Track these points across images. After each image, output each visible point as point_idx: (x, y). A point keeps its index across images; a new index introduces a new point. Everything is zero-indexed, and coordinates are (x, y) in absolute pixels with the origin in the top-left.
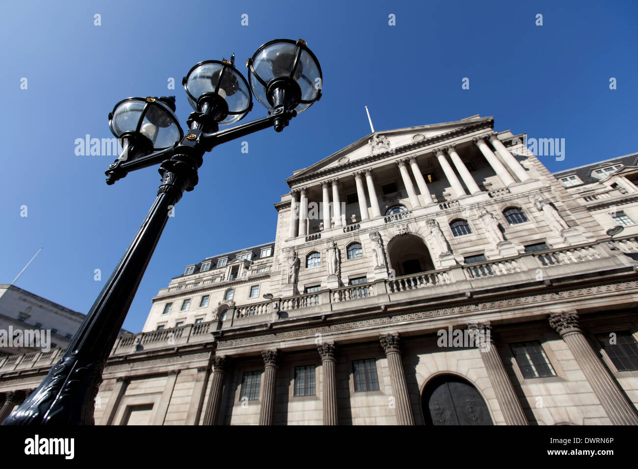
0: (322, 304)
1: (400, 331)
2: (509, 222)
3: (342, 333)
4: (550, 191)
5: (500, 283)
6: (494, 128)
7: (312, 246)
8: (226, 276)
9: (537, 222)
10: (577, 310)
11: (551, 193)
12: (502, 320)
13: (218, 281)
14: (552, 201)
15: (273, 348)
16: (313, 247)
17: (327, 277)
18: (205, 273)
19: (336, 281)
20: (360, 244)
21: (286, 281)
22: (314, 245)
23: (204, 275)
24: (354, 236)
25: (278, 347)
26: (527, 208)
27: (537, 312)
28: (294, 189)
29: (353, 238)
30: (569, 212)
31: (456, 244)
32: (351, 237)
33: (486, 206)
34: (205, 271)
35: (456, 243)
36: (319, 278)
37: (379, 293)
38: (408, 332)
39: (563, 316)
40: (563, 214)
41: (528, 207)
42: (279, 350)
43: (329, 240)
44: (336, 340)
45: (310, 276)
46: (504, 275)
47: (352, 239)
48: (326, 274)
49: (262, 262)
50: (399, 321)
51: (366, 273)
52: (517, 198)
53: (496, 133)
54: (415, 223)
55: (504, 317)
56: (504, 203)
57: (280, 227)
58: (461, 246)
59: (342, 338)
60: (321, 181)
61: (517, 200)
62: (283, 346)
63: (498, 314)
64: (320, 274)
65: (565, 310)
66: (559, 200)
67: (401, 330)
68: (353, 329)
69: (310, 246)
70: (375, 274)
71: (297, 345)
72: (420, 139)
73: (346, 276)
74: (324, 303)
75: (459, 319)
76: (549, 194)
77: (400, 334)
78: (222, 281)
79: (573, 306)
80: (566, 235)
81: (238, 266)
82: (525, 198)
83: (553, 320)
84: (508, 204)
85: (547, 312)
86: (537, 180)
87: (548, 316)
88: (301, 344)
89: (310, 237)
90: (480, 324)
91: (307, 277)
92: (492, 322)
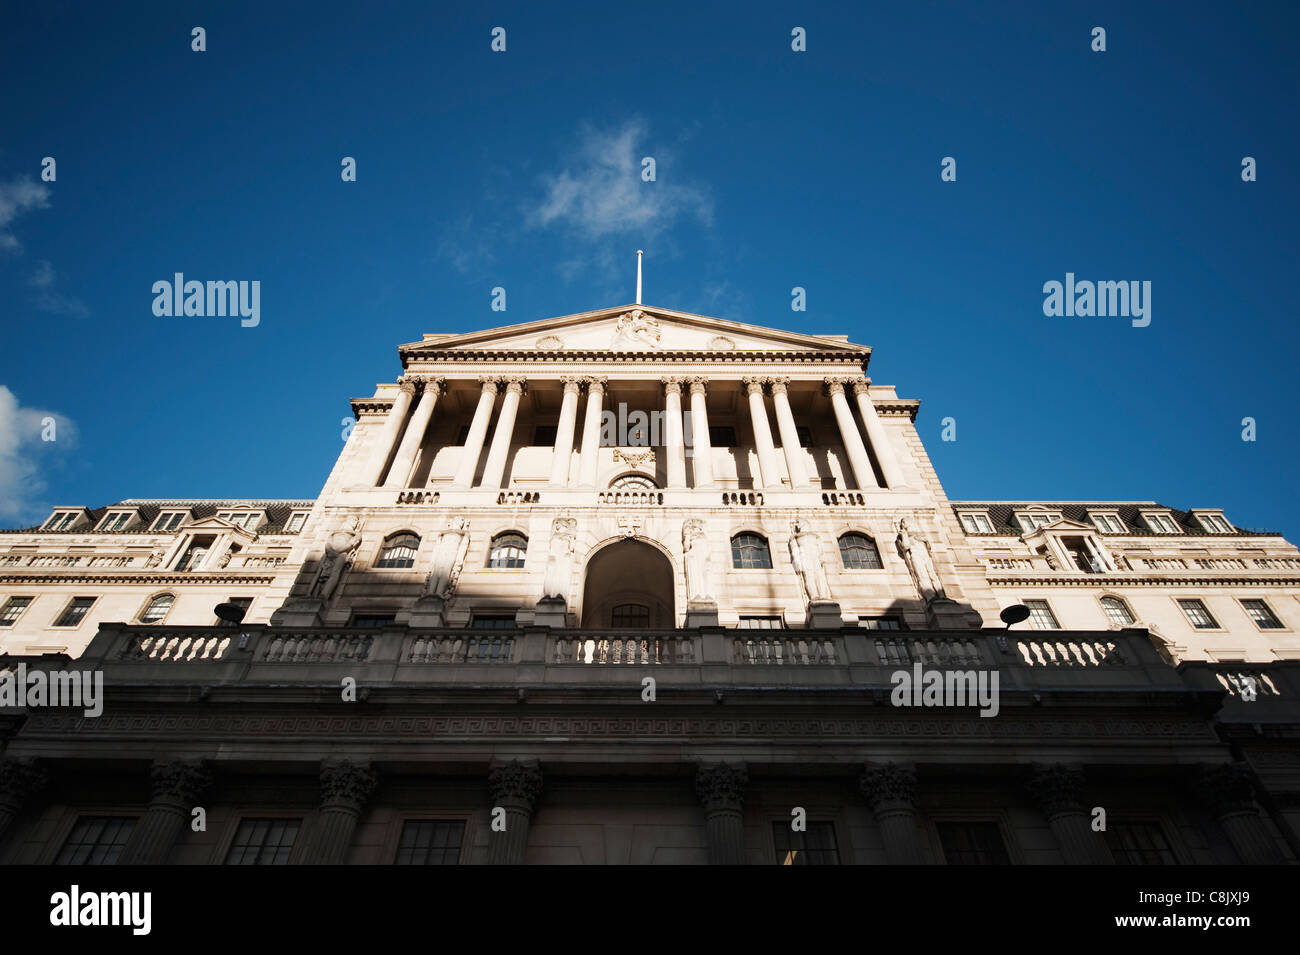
0: (375, 662)
1: (543, 759)
2: (845, 562)
3: (400, 743)
4: (932, 518)
5: (790, 681)
6: (868, 371)
7: (408, 517)
8: (166, 559)
9: (893, 574)
10: (918, 765)
11: (932, 523)
12: (772, 765)
13: (138, 565)
14: (929, 538)
15: (192, 755)
16: (410, 520)
17: (416, 599)
18: (108, 536)
19: (435, 614)
20: (527, 539)
21: (307, 589)
22: (414, 516)
23: (103, 541)
24: (517, 517)
25: (209, 756)
26: (885, 543)
27: (842, 757)
28: (413, 375)
29: (514, 520)
30: (953, 569)
31: (731, 585)
32: (512, 516)
33: (812, 518)
34: (108, 533)
35: (733, 582)
36: (399, 599)
37: (525, 659)
38: (562, 764)
39: (888, 774)
40: (942, 568)
41: (886, 540)
42: (210, 765)
43: (455, 512)
44: (375, 758)
45: (376, 590)
46: (803, 666)
47: (512, 525)
48: (418, 593)
49: (283, 542)
50: (549, 734)
51: (517, 608)
52: (872, 518)
53: (869, 380)
54: (661, 520)
55: (778, 759)
56: (846, 521)
57: (350, 456)
58: (742, 590)
59: (395, 754)
60: (482, 374)
61: (869, 521)
62: (224, 753)
63: (767, 751)
64: (403, 590)
65: (894, 760)
66: (941, 540)
67: (546, 755)
68: (433, 736)
69: (402, 516)
70: (537, 614)
71: (266, 757)
72: (724, 347)
73: (468, 606)
74: (380, 658)
75: (684, 750)
76: (928, 523)
77: (542, 766)
78: (150, 569)
79: (911, 755)
80: (936, 611)
81: (216, 536)
82: (885, 521)
83: (870, 779)
84: (854, 527)
85: (860, 760)
86: (915, 492)
87: (862, 768)
88: (278, 757)
89: (411, 494)
90: (723, 766)
91: (366, 590)
92: (751, 766)
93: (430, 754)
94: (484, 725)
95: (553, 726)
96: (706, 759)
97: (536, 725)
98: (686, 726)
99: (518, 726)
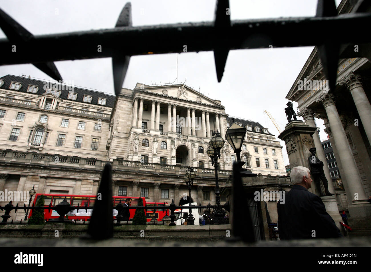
1: (181, 184)
7: (146, 136)
15: (137, 181)
20: (167, 143)
22: (147, 136)
25: (140, 181)
27: (213, 186)
32: (163, 138)
36: (148, 153)
37: (177, 170)
44: (161, 183)
49: (70, 103)
54: (188, 142)
55: (206, 185)
59: (163, 182)
64: (148, 151)
68: (167, 180)
69: (145, 136)
72: (199, 100)
73: (159, 156)
78: (37, 106)
81: (53, 99)
88: (148, 182)
89: (145, 130)
90: (201, 186)
91: (143, 151)
92: (204, 186)
93: (167, 183)
94: (173, 179)
95: (181, 180)
96: (199, 185)
97: (179, 180)
98: (196, 181)
99: (177, 180)
